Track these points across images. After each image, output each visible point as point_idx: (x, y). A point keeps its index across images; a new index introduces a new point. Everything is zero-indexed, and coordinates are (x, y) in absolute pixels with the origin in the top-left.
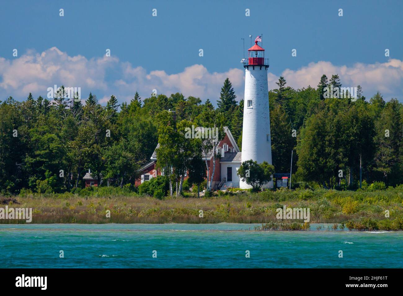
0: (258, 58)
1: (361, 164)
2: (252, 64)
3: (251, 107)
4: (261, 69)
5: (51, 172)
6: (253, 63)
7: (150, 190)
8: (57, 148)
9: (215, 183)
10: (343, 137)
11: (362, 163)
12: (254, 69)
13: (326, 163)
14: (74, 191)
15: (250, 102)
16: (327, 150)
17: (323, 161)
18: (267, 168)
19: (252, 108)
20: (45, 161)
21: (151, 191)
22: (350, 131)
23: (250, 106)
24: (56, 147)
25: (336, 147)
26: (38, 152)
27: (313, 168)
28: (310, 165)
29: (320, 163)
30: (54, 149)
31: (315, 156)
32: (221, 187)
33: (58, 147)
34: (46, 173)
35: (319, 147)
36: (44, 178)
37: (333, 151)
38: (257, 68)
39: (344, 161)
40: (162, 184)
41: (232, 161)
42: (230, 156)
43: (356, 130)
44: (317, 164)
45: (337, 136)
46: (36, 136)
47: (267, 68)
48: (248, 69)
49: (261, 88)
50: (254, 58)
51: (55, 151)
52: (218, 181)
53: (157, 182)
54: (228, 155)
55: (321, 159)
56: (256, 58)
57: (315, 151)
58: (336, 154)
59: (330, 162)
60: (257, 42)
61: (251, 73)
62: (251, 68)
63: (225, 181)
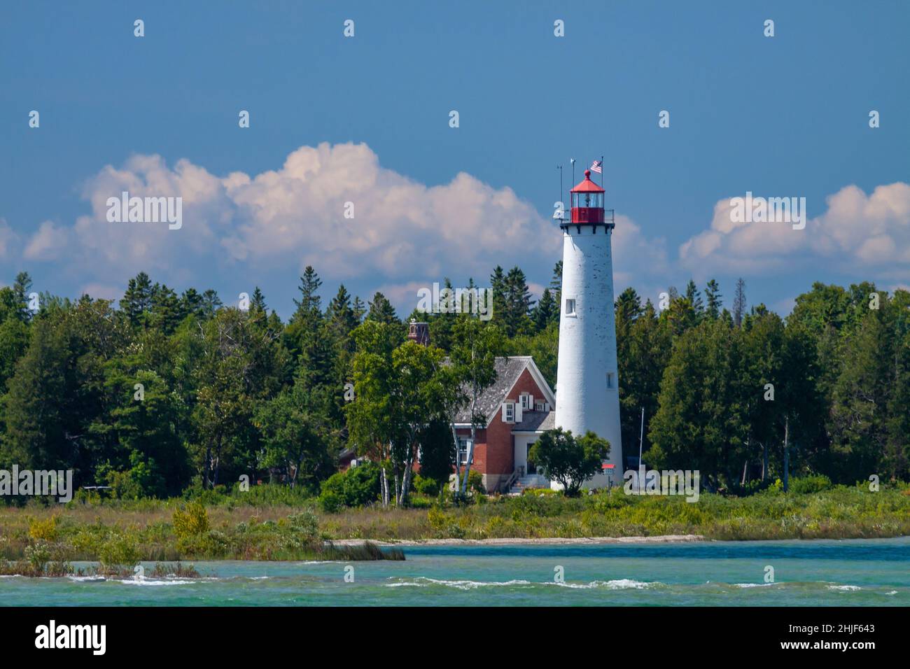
0: (590, 209)
1: (786, 436)
2: (576, 221)
3: (574, 314)
4: (594, 232)
5: (142, 453)
6: (580, 219)
7: (345, 492)
8: (154, 403)
9: (500, 477)
10: (744, 379)
11: (788, 434)
12: (579, 232)
13: (702, 434)
14: (190, 495)
15: (571, 303)
16: (707, 406)
17: (694, 430)
18: (592, 445)
19: (576, 317)
20: (131, 431)
21: (346, 494)
22: (758, 366)
23: (572, 311)
24: (153, 400)
25: (727, 402)
26: (117, 412)
27: (677, 445)
28: (671, 439)
29: (690, 434)
30: (149, 404)
31: (679, 420)
32: (513, 485)
33: (159, 401)
34: (132, 457)
35: (689, 399)
36: (128, 466)
37: (719, 408)
38: (587, 230)
39: (743, 431)
40: (369, 479)
41: (535, 431)
42: (534, 420)
43: (772, 363)
44: (683, 438)
45: (731, 376)
46: (115, 376)
47: (608, 230)
48: (568, 233)
49: (595, 272)
50: (580, 209)
51: (151, 408)
52: (506, 473)
53: (360, 475)
54: (530, 417)
55: (691, 426)
56: (585, 209)
57: (680, 407)
58: (727, 414)
59: (710, 433)
60: (588, 174)
61: (575, 242)
62: (574, 230)
63: (523, 473)
